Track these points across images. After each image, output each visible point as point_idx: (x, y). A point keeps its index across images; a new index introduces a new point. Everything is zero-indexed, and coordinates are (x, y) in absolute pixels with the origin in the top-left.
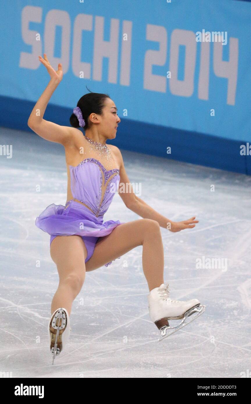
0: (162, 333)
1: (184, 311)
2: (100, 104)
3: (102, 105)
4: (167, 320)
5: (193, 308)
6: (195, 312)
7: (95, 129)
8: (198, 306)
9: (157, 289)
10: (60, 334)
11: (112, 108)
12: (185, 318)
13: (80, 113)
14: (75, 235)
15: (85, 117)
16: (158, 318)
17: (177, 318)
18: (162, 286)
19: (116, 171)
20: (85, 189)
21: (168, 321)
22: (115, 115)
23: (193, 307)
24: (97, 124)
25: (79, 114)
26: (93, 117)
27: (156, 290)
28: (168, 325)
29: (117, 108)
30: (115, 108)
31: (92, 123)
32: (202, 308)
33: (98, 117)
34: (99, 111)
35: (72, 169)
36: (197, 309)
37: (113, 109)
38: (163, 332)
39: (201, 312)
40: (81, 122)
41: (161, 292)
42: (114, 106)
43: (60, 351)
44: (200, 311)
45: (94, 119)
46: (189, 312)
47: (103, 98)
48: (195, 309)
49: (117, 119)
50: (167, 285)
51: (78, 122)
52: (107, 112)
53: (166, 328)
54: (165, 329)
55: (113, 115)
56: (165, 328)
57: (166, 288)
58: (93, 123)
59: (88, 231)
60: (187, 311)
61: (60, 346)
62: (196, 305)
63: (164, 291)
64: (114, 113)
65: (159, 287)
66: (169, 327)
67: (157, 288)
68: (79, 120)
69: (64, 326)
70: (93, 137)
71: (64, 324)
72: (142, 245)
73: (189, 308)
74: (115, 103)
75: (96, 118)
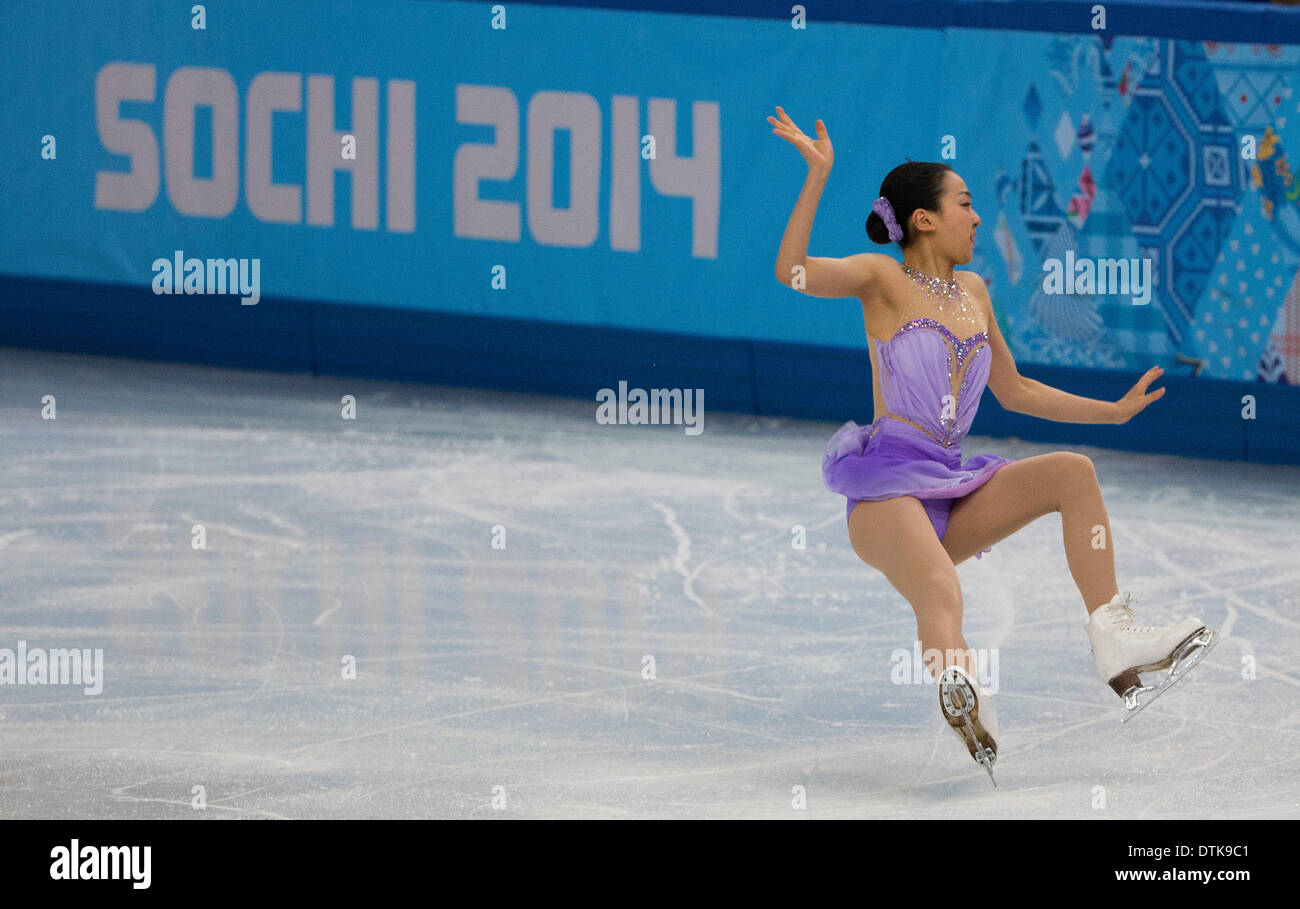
0: (1128, 702)
1: (1171, 647)
2: (933, 187)
3: (939, 188)
4: (1136, 674)
5: (1190, 638)
6: (1196, 646)
7: (927, 245)
8: (1200, 632)
9: (1104, 607)
10: (975, 720)
11: (961, 193)
12: (1174, 664)
13: (889, 211)
14: (906, 495)
15: (902, 218)
16: (1116, 670)
17: (1156, 667)
18: (1116, 599)
19: (980, 338)
20: (914, 391)
21: (1139, 675)
22: (968, 210)
23: (1190, 636)
24: (930, 233)
25: (887, 215)
26: (919, 215)
27: (1102, 611)
28: (1139, 685)
29: (972, 194)
30: (967, 194)
31: (918, 233)
32: (1210, 636)
33: (931, 216)
34: (933, 206)
35: (880, 347)
36: (1200, 639)
37: (964, 195)
38: (1131, 702)
39: (1209, 645)
40: (894, 231)
41: (1115, 614)
42: (965, 190)
43: (995, 752)
44: (1206, 644)
45: (924, 223)
46: (1182, 650)
47: (939, 173)
48: (1196, 641)
49: (973, 219)
50: (1127, 595)
51: (887, 231)
52: (950, 203)
53: (1136, 692)
54: (1134, 694)
55: (962, 211)
56: (1133, 691)
57: (1124, 603)
58: (921, 232)
59: (933, 487)
60: (1177, 648)
61: (988, 742)
62: (1196, 632)
63: (1120, 611)
64: (966, 205)
65: (1108, 602)
66: (1141, 689)
67: (1106, 605)
68: (889, 227)
69: (972, 701)
70: (924, 264)
71: (970, 697)
72: (1058, 511)
73: (1180, 642)
74: (965, 181)
75: (927, 220)
